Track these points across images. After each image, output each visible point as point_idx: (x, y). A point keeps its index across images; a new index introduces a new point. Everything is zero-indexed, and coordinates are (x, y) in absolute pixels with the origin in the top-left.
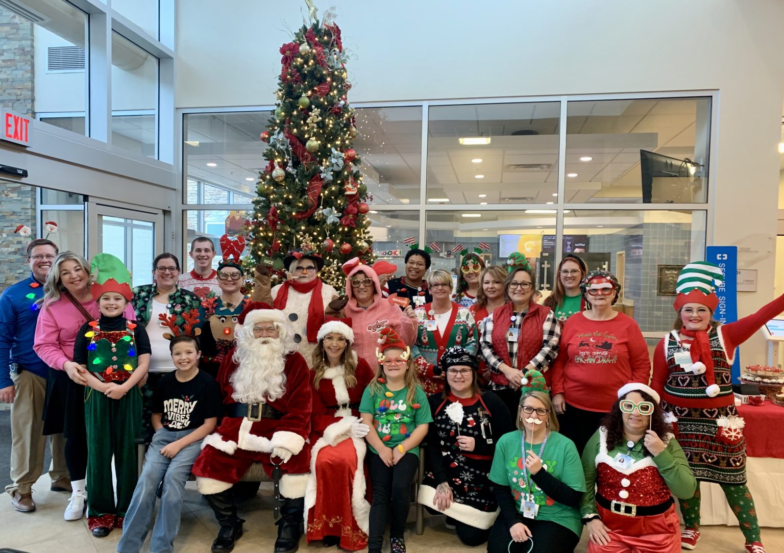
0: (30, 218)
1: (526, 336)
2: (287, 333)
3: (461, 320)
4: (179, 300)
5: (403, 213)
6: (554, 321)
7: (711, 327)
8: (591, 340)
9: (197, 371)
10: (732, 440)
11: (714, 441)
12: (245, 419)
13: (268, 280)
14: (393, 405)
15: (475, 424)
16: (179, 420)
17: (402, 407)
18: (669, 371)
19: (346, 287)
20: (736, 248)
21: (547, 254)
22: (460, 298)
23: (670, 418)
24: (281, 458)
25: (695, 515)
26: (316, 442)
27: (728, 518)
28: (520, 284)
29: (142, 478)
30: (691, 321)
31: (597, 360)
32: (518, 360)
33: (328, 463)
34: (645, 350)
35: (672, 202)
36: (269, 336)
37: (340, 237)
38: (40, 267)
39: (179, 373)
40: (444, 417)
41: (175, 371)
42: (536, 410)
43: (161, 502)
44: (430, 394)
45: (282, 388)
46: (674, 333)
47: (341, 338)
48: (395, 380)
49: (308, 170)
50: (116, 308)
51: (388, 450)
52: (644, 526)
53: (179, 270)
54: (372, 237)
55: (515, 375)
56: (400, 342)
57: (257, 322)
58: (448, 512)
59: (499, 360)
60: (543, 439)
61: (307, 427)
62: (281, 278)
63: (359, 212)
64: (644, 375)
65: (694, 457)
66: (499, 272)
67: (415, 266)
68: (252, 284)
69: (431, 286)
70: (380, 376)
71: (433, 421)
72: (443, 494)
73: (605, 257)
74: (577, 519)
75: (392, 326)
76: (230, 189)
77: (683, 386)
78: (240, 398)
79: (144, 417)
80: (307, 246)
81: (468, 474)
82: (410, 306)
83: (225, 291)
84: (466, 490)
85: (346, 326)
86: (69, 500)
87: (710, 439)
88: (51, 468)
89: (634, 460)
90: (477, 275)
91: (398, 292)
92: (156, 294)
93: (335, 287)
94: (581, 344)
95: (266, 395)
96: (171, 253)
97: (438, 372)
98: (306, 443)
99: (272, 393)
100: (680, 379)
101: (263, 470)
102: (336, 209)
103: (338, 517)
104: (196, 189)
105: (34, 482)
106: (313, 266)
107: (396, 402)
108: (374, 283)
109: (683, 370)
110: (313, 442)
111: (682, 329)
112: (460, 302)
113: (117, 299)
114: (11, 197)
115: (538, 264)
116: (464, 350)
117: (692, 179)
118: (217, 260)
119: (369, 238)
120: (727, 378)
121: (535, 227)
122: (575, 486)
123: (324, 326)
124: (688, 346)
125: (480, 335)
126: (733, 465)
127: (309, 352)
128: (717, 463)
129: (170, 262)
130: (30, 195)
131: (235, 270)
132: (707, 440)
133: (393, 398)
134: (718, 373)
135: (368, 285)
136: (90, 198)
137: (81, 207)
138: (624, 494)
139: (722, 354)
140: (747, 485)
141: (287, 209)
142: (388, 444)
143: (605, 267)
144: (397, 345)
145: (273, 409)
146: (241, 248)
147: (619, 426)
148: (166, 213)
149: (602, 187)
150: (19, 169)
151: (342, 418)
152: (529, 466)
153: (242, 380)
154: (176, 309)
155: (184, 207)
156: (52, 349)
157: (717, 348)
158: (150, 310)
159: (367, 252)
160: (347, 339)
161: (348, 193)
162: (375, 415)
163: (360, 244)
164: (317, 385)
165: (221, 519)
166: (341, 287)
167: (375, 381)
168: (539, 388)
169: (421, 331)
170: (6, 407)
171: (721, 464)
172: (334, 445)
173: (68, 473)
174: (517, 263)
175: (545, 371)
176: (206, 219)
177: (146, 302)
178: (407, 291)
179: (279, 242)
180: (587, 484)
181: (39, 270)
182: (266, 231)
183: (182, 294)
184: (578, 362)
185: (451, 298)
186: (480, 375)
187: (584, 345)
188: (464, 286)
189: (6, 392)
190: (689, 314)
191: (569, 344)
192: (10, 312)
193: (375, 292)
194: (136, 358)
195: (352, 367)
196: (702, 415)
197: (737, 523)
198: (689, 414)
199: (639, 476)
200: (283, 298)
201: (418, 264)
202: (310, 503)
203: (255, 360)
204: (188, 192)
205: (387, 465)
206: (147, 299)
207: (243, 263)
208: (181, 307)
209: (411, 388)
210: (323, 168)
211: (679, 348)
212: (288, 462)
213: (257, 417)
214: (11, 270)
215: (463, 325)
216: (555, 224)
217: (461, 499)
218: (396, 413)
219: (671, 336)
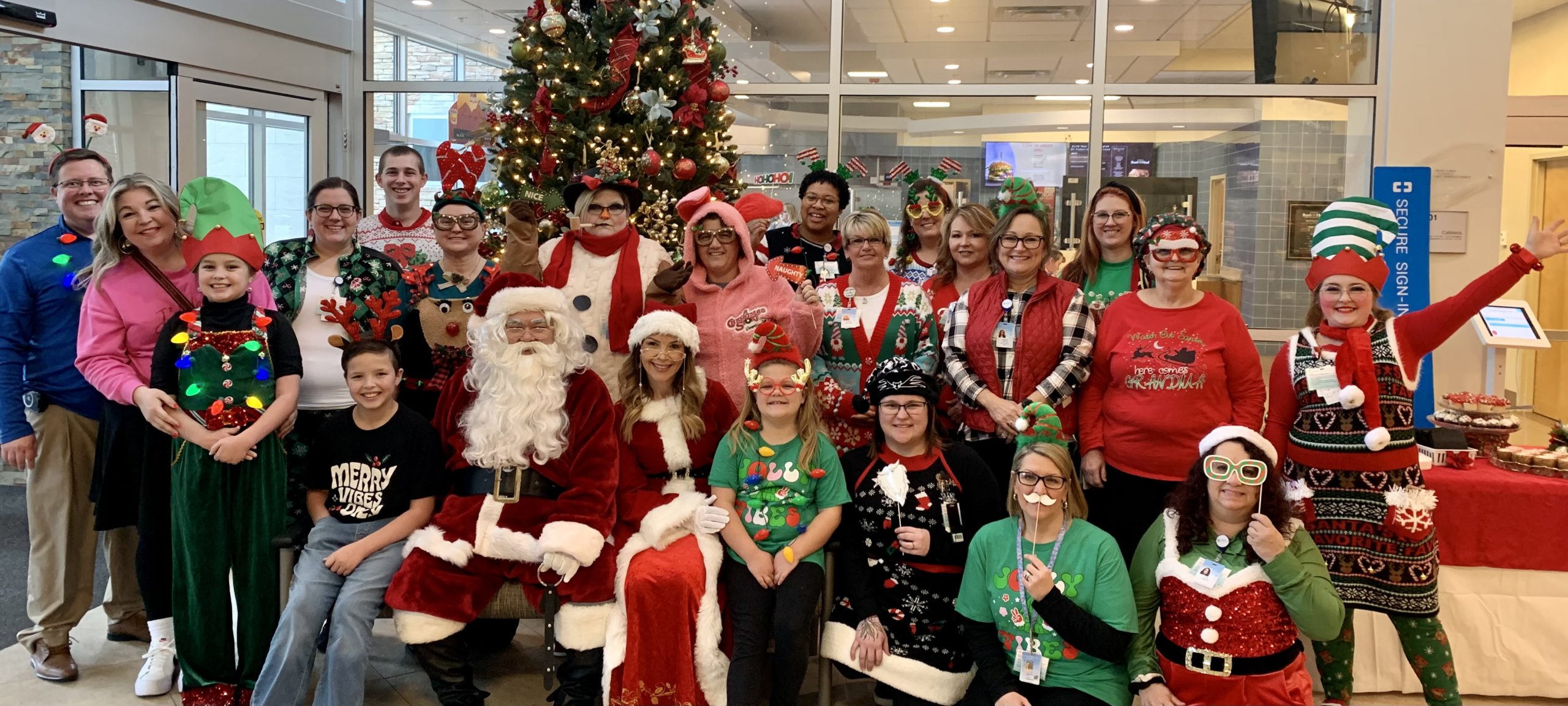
0: (60, 105)
1: (1030, 339)
2: (571, 333)
3: (907, 307)
4: (358, 269)
5: (797, 99)
6: (1084, 310)
7: (1376, 321)
8: (1156, 345)
9: (396, 407)
10: (1413, 531)
11: (1379, 534)
12: (489, 498)
13: (532, 231)
14: (775, 471)
15: (930, 504)
16: (361, 502)
17: (792, 476)
18: (1299, 405)
19: (685, 245)
20: (1428, 170)
21: (1076, 181)
22: (904, 267)
23: (1299, 491)
24: (559, 573)
25: (1343, 674)
26: (626, 542)
27: (1403, 679)
28: (1022, 240)
29: (288, 613)
30: (1337, 309)
31: (1168, 383)
32: (1014, 385)
33: (649, 582)
34: (1256, 365)
35: (1314, 82)
36: (536, 340)
37: (674, 147)
38: (77, 203)
39: (359, 413)
40: (872, 493)
41: (352, 407)
42: (1043, 479)
43: (326, 660)
44: (846, 450)
45: (560, 439)
46: (1307, 333)
47: (675, 344)
48: (779, 422)
49: (610, 15)
50: (229, 285)
51: (765, 556)
52: (1246, 694)
53: (358, 211)
54: (735, 147)
55: (1009, 412)
56: (792, 351)
57: (513, 312)
58: (877, 674)
59: (979, 384)
60: (1057, 533)
61: (609, 513)
62: (559, 227)
63: (709, 98)
64: (1255, 411)
65: (1343, 563)
66: (981, 217)
67: (818, 204)
68: (502, 238)
69: (848, 243)
70: (749, 417)
71: (850, 501)
72: (869, 640)
73: (1186, 187)
74: (1121, 683)
75: (773, 319)
76: (457, 50)
77: (1324, 430)
78: (478, 458)
79: (290, 496)
80: (610, 165)
81: (917, 600)
82: (809, 281)
83: (449, 253)
84: (914, 631)
85: (684, 322)
86: (144, 657)
87: (1371, 530)
88: (108, 596)
89: (1229, 571)
90: (936, 221)
91: (785, 254)
92: (314, 258)
93: (664, 245)
94: (1137, 354)
95: (530, 451)
96: (342, 178)
97: (861, 406)
98: (606, 544)
99: (542, 448)
100: (1319, 417)
101: (524, 597)
102: (666, 93)
103: (668, 685)
104: (391, 49)
105: (75, 624)
106: (622, 203)
107: (780, 466)
108: (738, 238)
109: (1322, 400)
110: (621, 543)
111: (1322, 324)
112: (903, 274)
113: (231, 267)
114: (20, 65)
115: (1058, 200)
116: (913, 364)
117: (1349, 37)
118: (430, 191)
119: (729, 148)
120: (1406, 415)
121: (1053, 128)
122: (1114, 621)
123: (641, 320)
124: (1331, 355)
125: (941, 335)
126: (1415, 578)
127: (612, 369)
128: (1385, 574)
129: (341, 196)
130: (59, 61)
131: (467, 211)
132: (1367, 532)
133: (774, 459)
134: (1389, 406)
135: (726, 240)
136: (180, 68)
137: (163, 85)
138: (1209, 635)
139: (1394, 371)
140: (1439, 616)
141: (569, 91)
142: (764, 546)
143: (1187, 204)
144: (786, 355)
145: (542, 478)
146: (478, 168)
147: (1201, 507)
148: (332, 97)
149: (1181, 50)
150: (39, 11)
151: (676, 495)
152: (1029, 585)
153: (483, 423)
154: (352, 287)
155: (368, 87)
156: (109, 366)
157: (1386, 358)
158: (302, 289)
159: (727, 177)
160: (687, 345)
161: (689, 61)
162: (739, 490)
163: (712, 161)
164: (628, 433)
165: (444, 691)
166: (676, 244)
167: (740, 425)
168: (1048, 436)
169: (829, 329)
170: (15, 480)
171: (1391, 577)
172: (661, 547)
173: (142, 605)
174: (1017, 199)
175: (1064, 406)
176: (410, 109)
177: (294, 272)
178: (804, 251)
179: (555, 155)
180: (1140, 618)
181: (76, 210)
182: (528, 134)
183: (364, 258)
184: (1131, 387)
185: (887, 267)
186: (942, 412)
187: (1142, 355)
188: (911, 244)
189: (19, 448)
190: (1334, 297)
191: (1113, 354)
192: (22, 294)
193: (741, 254)
194: (271, 383)
195: (695, 398)
196: (1359, 483)
197: (1420, 688)
198: (1335, 482)
199: (1238, 601)
200: (561, 265)
201: (824, 199)
202: (613, 658)
203: (509, 387)
204: (375, 56)
205: (763, 584)
206: (295, 267)
207: (483, 196)
208: (363, 282)
209: (809, 439)
210: (641, 11)
211: (1315, 359)
212: (571, 580)
213: (511, 495)
214: (22, 208)
215: (910, 317)
216: (1088, 122)
217: (903, 648)
218: (779, 486)
219: (1301, 339)
